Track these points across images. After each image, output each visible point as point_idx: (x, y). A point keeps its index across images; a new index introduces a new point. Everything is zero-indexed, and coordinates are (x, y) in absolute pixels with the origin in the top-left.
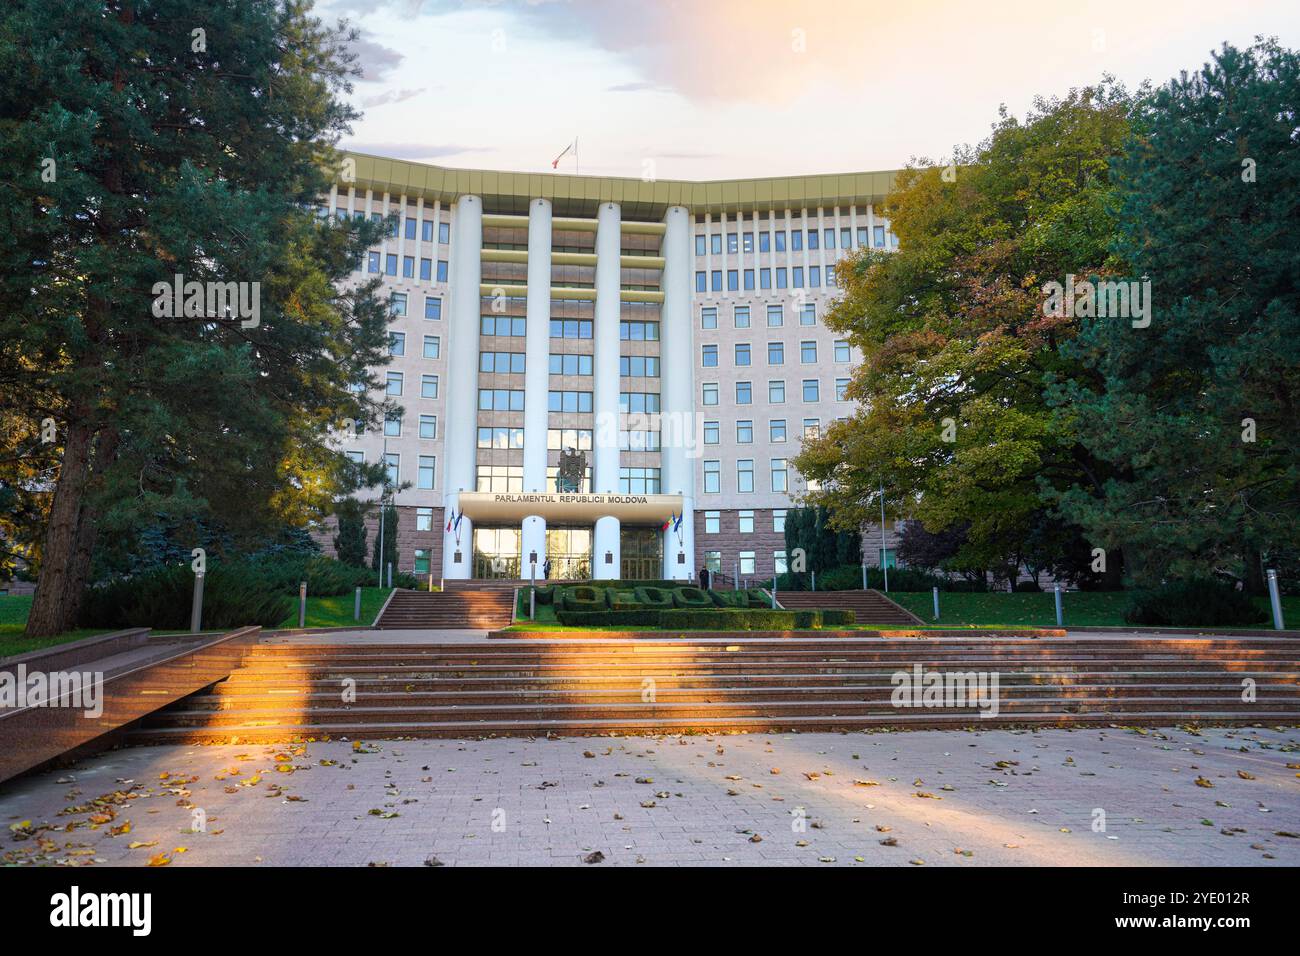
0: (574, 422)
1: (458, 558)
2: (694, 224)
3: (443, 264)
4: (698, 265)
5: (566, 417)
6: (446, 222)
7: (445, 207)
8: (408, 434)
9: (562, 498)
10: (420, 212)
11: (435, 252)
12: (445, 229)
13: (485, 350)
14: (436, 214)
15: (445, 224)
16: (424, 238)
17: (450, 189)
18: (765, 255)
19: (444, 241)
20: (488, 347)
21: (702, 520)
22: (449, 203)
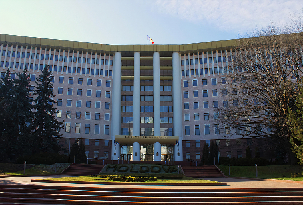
0: (148, 115)
1: (115, 154)
2: (181, 57)
3: (111, 71)
4: (182, 68)
5: (146, 113)
7: (112, 55)
8: (102, 119)
9: (144, 137)
10: (105, 58)
11: (109, 68)
12: (111, 61)
14: (109, 58)
15: (111, 60)
16: (106, 64)
17: (113, 50)
18: (201, 65)
19: (111, 65)
20: (124, 94)
21: (185, 143)
22: (112, 54)
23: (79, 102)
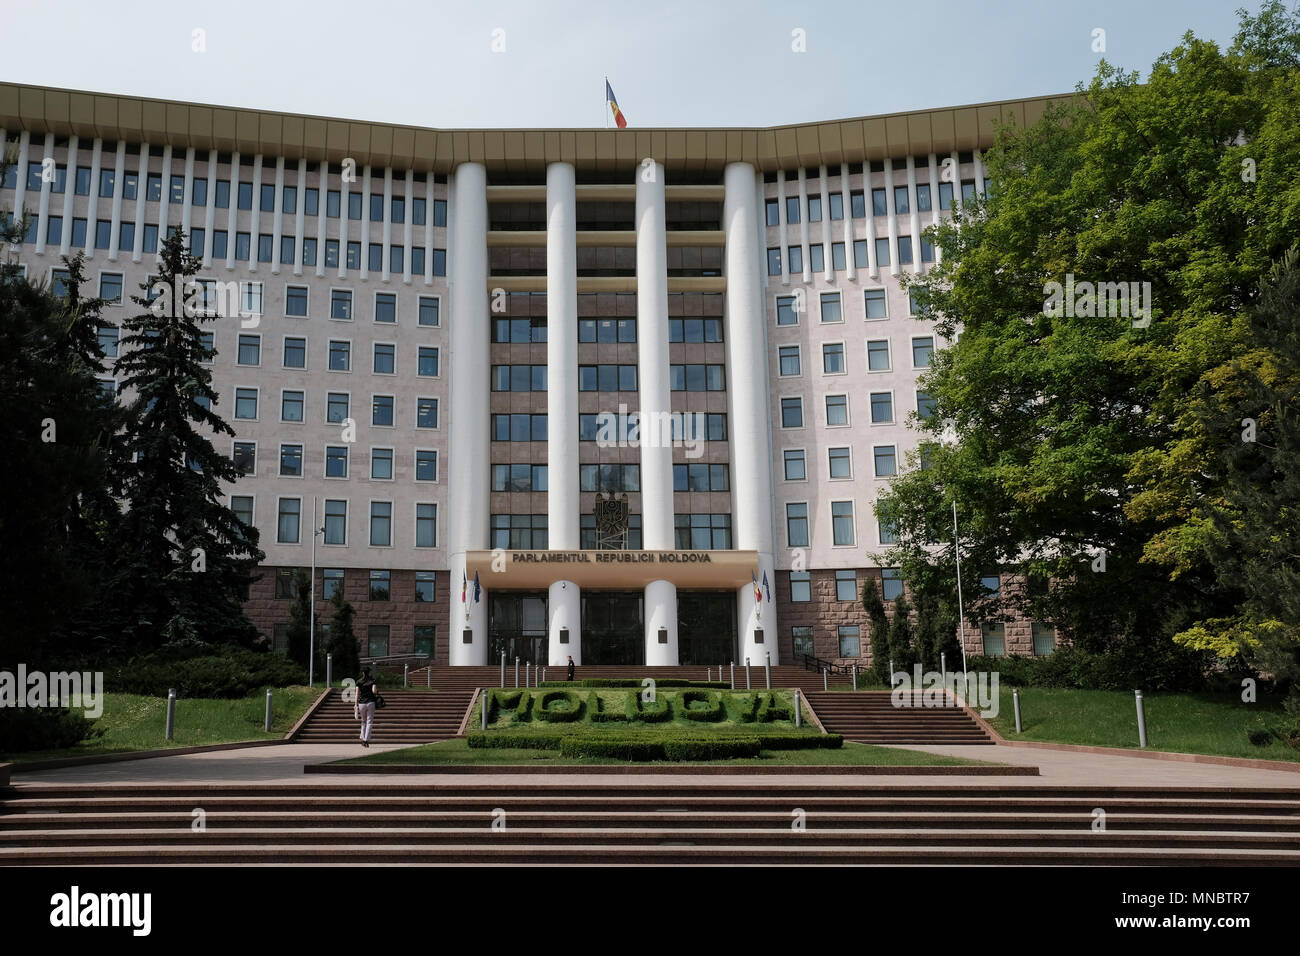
0: (615, 455)
1: (468, 636)
2: (763, 185)
3: (439, 253)
4: (769, 239)
6: (442, 198)
7: (440, 180)
8: (402, 475)
9: (599, 557)
10: (409, 189)
11: (428, 238)
12: (440, 208)
13: (498, 362)
14: (430, 191)
15: (440, 201)
16: (415, 222)
17: (445, 156)
19: (441, 221)
20: (501, 358)
21: (787, 584)
22: (444, 176)
23: (293, 399)
